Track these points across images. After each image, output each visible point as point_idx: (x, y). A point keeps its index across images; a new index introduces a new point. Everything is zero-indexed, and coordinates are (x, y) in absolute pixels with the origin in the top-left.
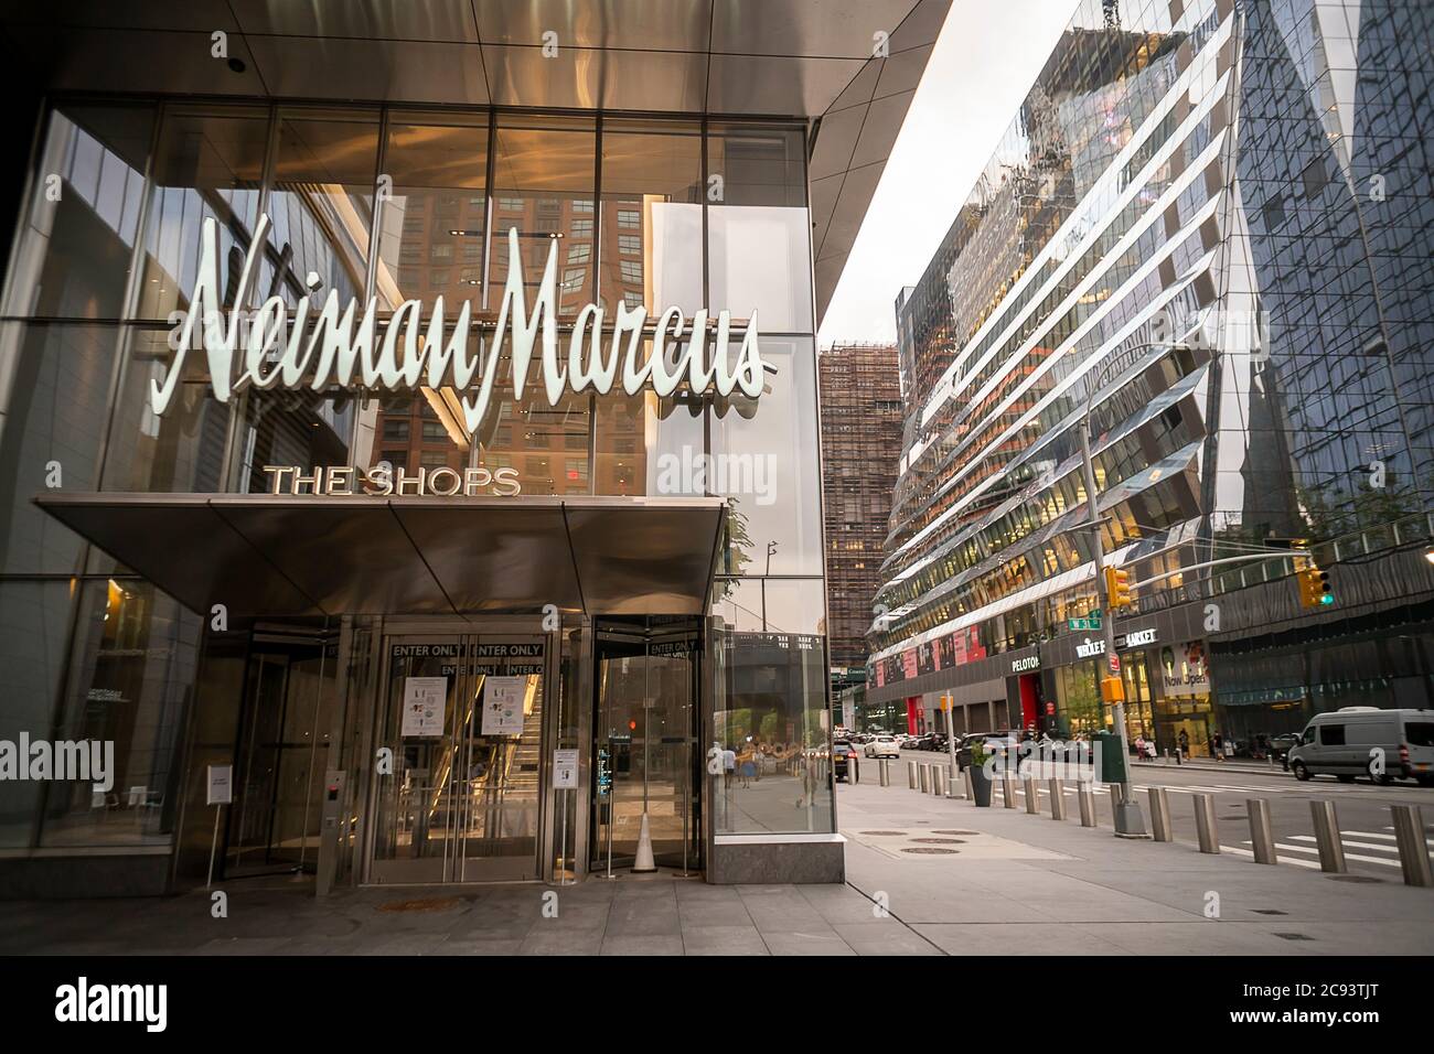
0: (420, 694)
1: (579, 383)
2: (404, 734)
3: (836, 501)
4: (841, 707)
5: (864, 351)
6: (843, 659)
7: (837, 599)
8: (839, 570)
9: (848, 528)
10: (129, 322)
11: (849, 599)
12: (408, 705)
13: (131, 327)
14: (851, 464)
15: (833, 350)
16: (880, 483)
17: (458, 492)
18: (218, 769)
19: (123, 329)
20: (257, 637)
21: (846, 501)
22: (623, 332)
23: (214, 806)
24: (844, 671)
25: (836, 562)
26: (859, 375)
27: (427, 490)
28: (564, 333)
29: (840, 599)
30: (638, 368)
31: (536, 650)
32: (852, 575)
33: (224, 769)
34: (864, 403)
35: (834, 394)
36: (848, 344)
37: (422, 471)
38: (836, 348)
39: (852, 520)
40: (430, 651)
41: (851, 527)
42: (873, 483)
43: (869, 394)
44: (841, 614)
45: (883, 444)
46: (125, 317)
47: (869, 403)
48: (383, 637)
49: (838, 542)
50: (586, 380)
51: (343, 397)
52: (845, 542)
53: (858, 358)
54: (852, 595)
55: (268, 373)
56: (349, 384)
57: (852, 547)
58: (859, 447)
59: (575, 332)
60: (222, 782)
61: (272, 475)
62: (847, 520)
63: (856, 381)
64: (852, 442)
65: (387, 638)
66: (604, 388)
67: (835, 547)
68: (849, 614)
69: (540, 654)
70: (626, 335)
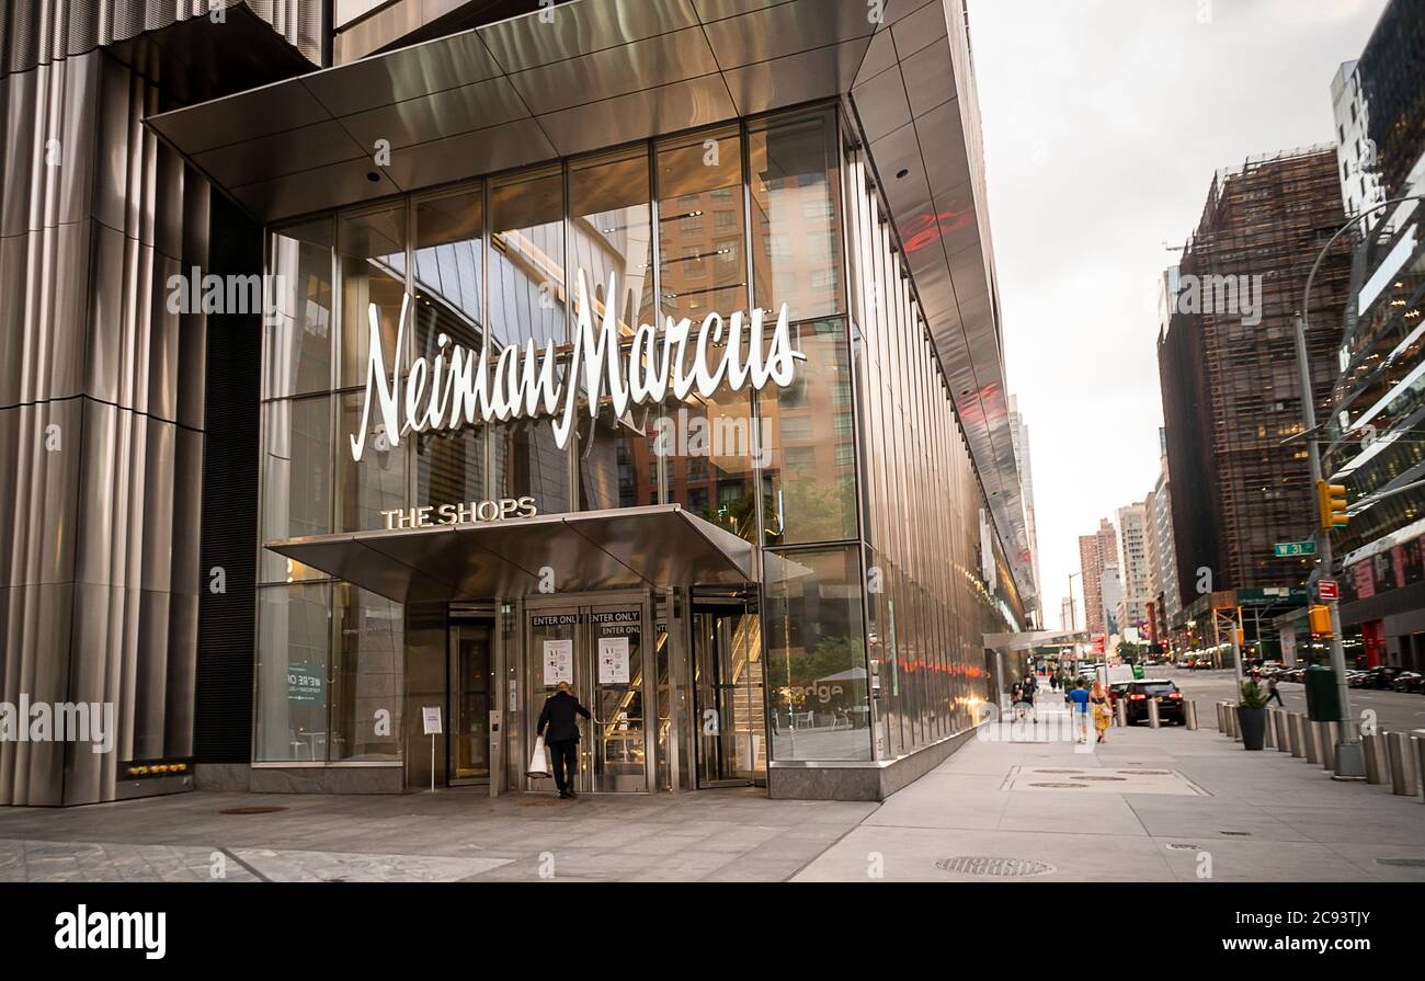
0: (554, 653)
1: (638, 397)
2: (545, 683)
3: (1260, 373)
4: (1278, 637)
5: (1293, 164)
6: (1283, 576)
7: (1268, 501)
8: (1270, 463)
9: (1280, 407)
10: (336, 392)
11: (1287, 500)
12: (546, 663)
13: (338, 395)
14: (1280, 321)
15: (1246, 170)
16: (1328, 340)
17: (497, 518)
18: (430, 709)
19: (333, 396)
20: (452, 614)
21: (1275, 372)
22: (672, 345)
23: (430, 736)
24: (1284, 592)
25: (1264, 453)
26: (1287, 197)
27: (478, 519)
28: (625, 352)
29: (1274, 500)
30: (685, 374)
31: (635, 615)
32: (1289, 467)
33: (434, 709)
34: (1297, 235)
35: (1248, 231)
36: (1268, 158)
37: (474, 504)
38: (1250, 167)
39: (1285, 395)
40: (558, 620)
41: (1285, 406)
42: (1317, 342)
43: (1304, 222)
44: (1278, 519)
45: (1329, 287)
46: (332, 388)
47: (1306, 234)
48: (524, 611)
49: (1266, 427)
50: (644, 391)
51: (478, 428)
52: (1276, 426)
53: (1285, 174)
54: (1291, 494)
55: (421, 419)
56: (474, 420)
57: (1287, 431)
58: (1292, 296)
59: (633, 349)
60: (434, 719)
61: (385, 517)
62: (1278, 396)
63: (1283, 206)
64: (1280, 291)
65: (528, 612)
66: (658, 396)
67: (1262, 434)
68: (1288, 518)
69: (638, 619)
70: (674, 346)
